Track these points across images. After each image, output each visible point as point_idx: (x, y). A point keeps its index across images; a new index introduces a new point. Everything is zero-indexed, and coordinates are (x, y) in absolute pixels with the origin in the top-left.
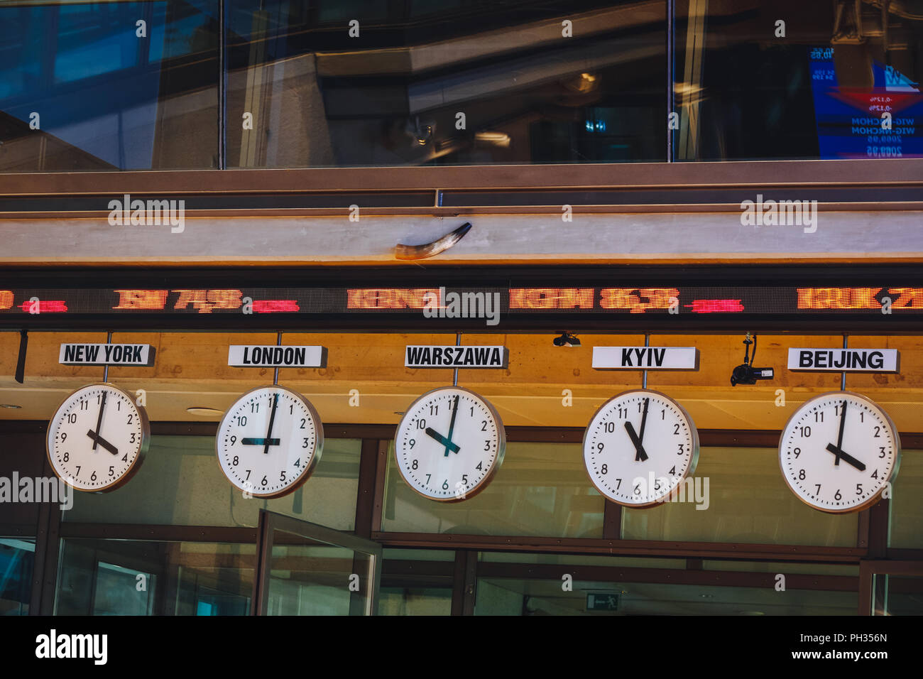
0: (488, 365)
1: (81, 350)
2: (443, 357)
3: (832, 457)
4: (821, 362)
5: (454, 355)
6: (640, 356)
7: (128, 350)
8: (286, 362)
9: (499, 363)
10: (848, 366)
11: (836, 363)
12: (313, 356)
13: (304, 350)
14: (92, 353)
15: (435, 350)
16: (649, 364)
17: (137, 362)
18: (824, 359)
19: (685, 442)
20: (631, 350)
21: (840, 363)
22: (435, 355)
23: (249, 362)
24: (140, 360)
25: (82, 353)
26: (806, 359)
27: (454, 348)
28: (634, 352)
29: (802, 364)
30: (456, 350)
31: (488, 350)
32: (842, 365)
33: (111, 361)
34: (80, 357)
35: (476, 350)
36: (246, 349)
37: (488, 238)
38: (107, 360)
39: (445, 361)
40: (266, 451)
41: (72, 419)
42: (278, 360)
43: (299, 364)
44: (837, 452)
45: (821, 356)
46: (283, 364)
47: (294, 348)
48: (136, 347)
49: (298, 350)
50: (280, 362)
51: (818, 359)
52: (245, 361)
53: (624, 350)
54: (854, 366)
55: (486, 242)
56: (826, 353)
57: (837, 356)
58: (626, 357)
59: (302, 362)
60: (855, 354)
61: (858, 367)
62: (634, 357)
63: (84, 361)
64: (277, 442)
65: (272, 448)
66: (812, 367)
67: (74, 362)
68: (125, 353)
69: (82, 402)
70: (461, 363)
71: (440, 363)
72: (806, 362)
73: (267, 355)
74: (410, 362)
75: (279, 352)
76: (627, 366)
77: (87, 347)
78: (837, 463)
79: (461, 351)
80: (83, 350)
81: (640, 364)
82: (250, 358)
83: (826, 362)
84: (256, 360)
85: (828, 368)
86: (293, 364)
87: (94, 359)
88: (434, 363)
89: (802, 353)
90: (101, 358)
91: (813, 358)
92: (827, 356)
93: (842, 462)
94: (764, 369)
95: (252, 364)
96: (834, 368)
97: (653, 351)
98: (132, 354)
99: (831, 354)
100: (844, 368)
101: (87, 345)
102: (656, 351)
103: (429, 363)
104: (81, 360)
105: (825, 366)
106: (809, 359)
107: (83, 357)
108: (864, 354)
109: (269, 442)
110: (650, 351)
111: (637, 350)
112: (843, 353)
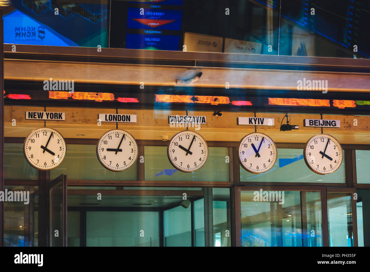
1: (35, 114)
3: (321, 155)
4: (316, 124)
6: (255, 121)
7: (56, 115)
8: (123, 120)
10: (325, 125)
11: (321, 124)
12: (134, 118)
13: (129, 116)
14: (41, 115)
16: (259, 124)
17: (60, 119)
18: (317, 123)
19: (272, 151)
20: (252, 119)
21: (322, 124)
23: (108, 120)
24: (62, 118)
25: (36, 115)
26: (311, 123)
29: (310, 125)
32: (323, 125)
33: (49, 118)
34: (35, 117)
36: (106, 115)
37: (208, 78)
40: (116, 154)
41: (33, 141)
42: (119, 120)
43: (128, 121)
44: (323, 154)
45: (316, 122)
46: (122, 121)
47: (126, 115)
48: (59, 114)
49: (127, 116)
50: (120, 120)
51: (315, 123)
52: (106, 120)
53: (250, 119)
54: (327, 125)
55: (207, 80)
56: (317, 121)
57: (321, 122)
58: (250, 121)
59: (129, 120)
60: (327, 121)
61: (329, 126)
62: (253, 121)
63: (37, 118)
64: (121, 150)
65: (118, 153)
66: (314, 126)
67: (33, 119)
68: (55, 116)
69: (36, 135)
72: (311, 124)
73: (115, 118)
75: (119, 117)
76: (251, 124)
78: (323, 157)
80: (37, 114)
81: (255, 123)
82: (108, 118)
83: (318, 124)
84: (110, 119)
85: (319, 126)
86: (126, 121)
87: (42, 118)
89: (310, 121)
90: (45, 117)
91: (314, 123)
92: (318, 122)
93: (324, 157)
94: (296, 126)
95: (109, 121)
96: (321, 126)
97: (257, 119)
98: (58, 116)
99: (319, 121)
100: (324, 126)
101: (38, 112)
102: (261, 119)
104: (36, 118)
105: (318, 125)
106: (312, 123)
107: (37, 116)
108: (330, 121)
109: (118, 150)
110: (259, 119)
111: (254, 119)
112: (323, 121)
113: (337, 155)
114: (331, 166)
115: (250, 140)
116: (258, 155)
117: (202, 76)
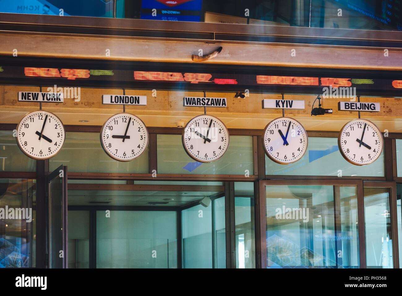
0: (221, 106)
1: (29, 95)
2: (201, 102)
3: (358, 144)
4: (353, 107)
5: (206, 101)
6: (283, 104)
7: (53, 96)
8: (131, 102)
9: (225, 105)
10: (363, 109)
11: (358, 107)
12: (143, 100)
13: (138, 97)
14: (36, 96)
15: (198, 99)
16: (287, 107)
17: (58, 101)
18: (354, 106)
19: (303, 138)
20: (279, 101)
21: (360, 108)
22: (198, 101)
23: (113, 102)
24: (60, 100)
25: (30, 96)
26: (347, 106)
27: (205, 98)
28: (280, 102)
29: (346, 108)
30: (207, 99)
31: (220, 99)
33: (46, 100)
34: (30, 98)
35: (215, 99)
36: (111, 97)
37: (229, 54)
38: (44, 99)
39: (202, 104)
40: (123, 141)
41: (27, 126)
42: (127, 102)
43: (137, 104)
44: (360, 142)
46: (129, 103)
47: (134, 97)
48: (57, 94)
49: (136, 97)
50: (128, 102)
51: (351, 106)
52: (111, 102)
53: (277, 101)
54: (365, 109)
57: (358, 105)
58: (277, 104)
59: (138, 103)
60: (365, 104)
61: (367, 110)
62: (280, 104)
63: (32, 100)
64: (128, 137)
65: (126, 140)
66: (350, 109)
67: (27, 100)
69: (31, 118)
70: (209, 105)
71: (200, 104)
72: (347, 107)
73: (121, 99)
74: (187, 104)
75: (127, 98)
76: (278, 107)
77: (32, 94)
78: (360, 146)
79: (209, 100)
81: (283, 106)
82: (113, 100)
83: (355, 107)
84: (117, 101)
85: (355, 110)
86: (134, 104)
87: (37, 99)
88: (198, 104)
89: (345, 104)
90: (40, 99)
92: (355, 105)
93: (362, 146)
94: (329, 109)
95: (115, 103)
96: (358, 110)
97: (286, 101)
98: (56, 97)
100: (361, 110)
101: (32, 92)
102: (289, 101)
103: (195, 104)
105: (354, 109)
106: (348, 106)
107: (31, 98)
108: (368, 104)
109: (125, 137)
110: (287, 101)
111: (282, 101)
112: (361, 104)
113: (376, 143)
114: (369, 156)
115: (277, 126)
116: (286, 143)
117: (222, 51)
